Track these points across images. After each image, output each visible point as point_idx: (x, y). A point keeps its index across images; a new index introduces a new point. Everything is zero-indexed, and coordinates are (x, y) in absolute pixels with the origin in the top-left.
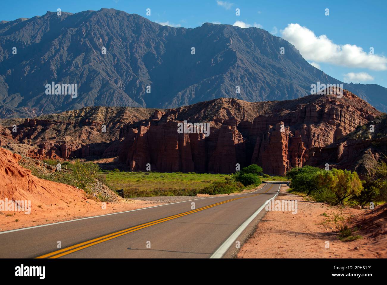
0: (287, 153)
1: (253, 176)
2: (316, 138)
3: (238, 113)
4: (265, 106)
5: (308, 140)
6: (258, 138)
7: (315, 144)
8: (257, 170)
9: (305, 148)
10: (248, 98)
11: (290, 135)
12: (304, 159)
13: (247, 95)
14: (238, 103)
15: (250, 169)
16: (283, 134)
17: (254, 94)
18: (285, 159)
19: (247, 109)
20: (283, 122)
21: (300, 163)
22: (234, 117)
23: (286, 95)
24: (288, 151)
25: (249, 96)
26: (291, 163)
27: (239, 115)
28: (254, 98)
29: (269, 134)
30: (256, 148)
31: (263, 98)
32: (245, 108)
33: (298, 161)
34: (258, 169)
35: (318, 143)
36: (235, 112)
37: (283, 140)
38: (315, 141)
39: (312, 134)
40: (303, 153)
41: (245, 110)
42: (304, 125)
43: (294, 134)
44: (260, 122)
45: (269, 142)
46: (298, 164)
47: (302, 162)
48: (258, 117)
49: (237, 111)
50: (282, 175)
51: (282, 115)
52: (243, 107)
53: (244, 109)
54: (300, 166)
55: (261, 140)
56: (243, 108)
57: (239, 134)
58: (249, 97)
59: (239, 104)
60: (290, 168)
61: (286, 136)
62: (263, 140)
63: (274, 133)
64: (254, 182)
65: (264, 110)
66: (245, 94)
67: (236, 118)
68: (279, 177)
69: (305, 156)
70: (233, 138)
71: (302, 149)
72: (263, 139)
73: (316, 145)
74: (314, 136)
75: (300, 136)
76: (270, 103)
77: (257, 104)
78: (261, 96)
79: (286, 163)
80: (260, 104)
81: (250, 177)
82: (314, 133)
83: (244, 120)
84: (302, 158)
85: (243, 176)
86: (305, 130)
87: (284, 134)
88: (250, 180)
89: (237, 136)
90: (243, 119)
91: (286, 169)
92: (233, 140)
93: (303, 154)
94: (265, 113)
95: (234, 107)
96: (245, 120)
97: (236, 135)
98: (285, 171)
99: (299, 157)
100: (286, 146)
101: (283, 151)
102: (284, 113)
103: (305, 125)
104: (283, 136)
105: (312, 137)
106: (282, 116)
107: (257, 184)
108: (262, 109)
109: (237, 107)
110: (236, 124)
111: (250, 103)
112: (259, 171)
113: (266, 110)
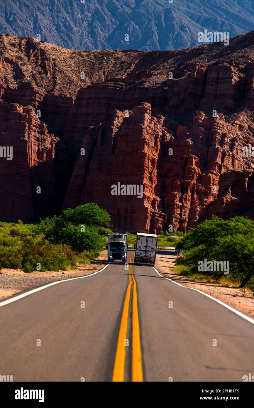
0: (155, 179)
1: (88, 232)
2: (226, 147)
3: (40, 73)
4: (107, 62)
5: (208, 151)
6: (86, 139)
7: (222, 161)
8: (97, 217)
9: (198, 170)
10: (61, 37)
11: (164, 135)
12: (195, 195)
13: (58, 29)
14: (41, 50)
15: (81, 213)
16: (148, 133)
17: (75, 29)
18: (149, 193)
19: (62, 66)
20: (149, 104)
21: (185, 204)
22: (29, 83)
23: (154, 37)
24: (159, 176)
25: (63, 32)
26: (164, 205)
27: (42, 78)
28: (76, 38)
30: (81, 161)
31: (96, 40)
32: (57, 62)
33: (181, 200)
34: (99, 216)
35: (231, 159)
36: (34, 71)
37: (146, 148)
38: (224, 155)
39: (219, 137)
40: (194, 181)
41: (57, 68)
42: (200, 115)
43: (175, 135)
44: (93, 101)
45: (114, 149)
46: (181, 208)
47: (189, 204)
48: (88, 87)
49: (37, 69)
51: (147, 85)
52: (54, 59)
53: (55, 65)
54: (185, 212)
55: (94, 144)
56: (52, 62)
58: (62, 35)
59: (43, 52)
60: (160, 215)
61: (156, 138)
62: (99, 145)
64: (90, 246)
65: (104, 72)
66: (54, 28)
67: (34, 85)
68: (134, 236)
69: (198, 190)
70: (27, 136)
71: (191, 172)
72: (99, 141)
73: (225, 163)
74: (222, 143)
75: (189, 140)
76: (120, 54)
77: (87, 55)
78: (92, 34)
79: (150, 203)
80: (95, 56)
81: (81, 233)
82: (224, 136)
83: (53, 93)
84: (189, 194)
85: (64, 229)
86: (202, 125)
87: (150, 131)
88: (81, 239)
89: (35, 131)
90: (52, 90)
91: (149, 217)
92: (26, 139)
93: (194, 184)
94: (107, 80)
95: (32, 58)
96: (56, 93)
97: (34, 128)
98: (148, 222)
99: (184, 190)
100: (153, 161)
101: (146, 175)
102: (152, 81)
103: (203, 113)
104: (147, 137)
105: (217, 146)
106: (147, 89)
107: (98, 251)
108: (100, 69)
109: (37, 59)
110: (35, 101)
111: (70, 51)
112: (101, 219)
113: (110, 73)
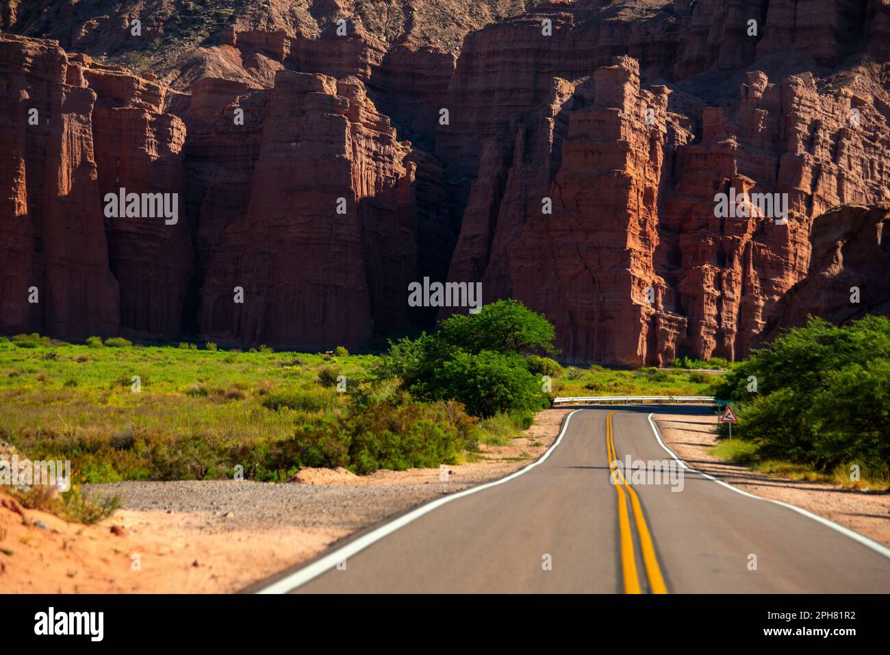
0: (654, 237)
1: (505, 368)
2: (823, 154)
5: (778, 166)
6: (489, 151)
7: (814, 186)
8: (524, 332)
11: (671, 133)
12: (752, 270)
15: (486, 325)
16: (634, 129)
18: (642, 270)
20: (632, 61)
21: (728, 293)
24: (663, 228)
26: (678, 296)
27: (380, 12)
29: (552, 125)
30: (477, 204)
33: (718, 284)
35: (834, 182)
37: (630, 164)
38: (817, 172)
39: (803, 128)
40: (747, 237)
42: (757, 79)
43: (698, 131)
44: (500, 59)
45: (554, 171)
46: (719, 302)
47: (738, 291)
48: (488, 26)
50: (624, 361)
51: (626, 15)
54: (730, 312)
55: (508, 161)
57: (380, 126)
60: (670, 320)
61: (653, 141)
62: (518, 162)
63: (580, 122)
64: (509, 401)
67: (360, 29)
68: (611, 374)
70: (348, 148)
72: (518, 154)
73: (820, 192)
74: (811, 143)
75: (733, 142)
79: (645, 292)
81: (488, 372)
82: (815, 126)
83: (406, 44)
84: (738, 268)
85: (447, 364)
86: (763, 103)
87: (638, 125)
88: (489, 386)
89: (367, 137)
90: (404, 38)
91: (645, 328)
92: (347, 156)
93: (748, 244)
94: (530, 7)
96: (413, 44)
97: (365, 130)
98: (642, 338)
99: (724, 260)
100: (647, 195)
101: (634, 228)
102: (638, 6)
103: (763, 76)
104: (631, 138)
105: (801, 150)
106: (626, 26)
107: (528, 413)
110: (365, 66)
112: (534, 337)
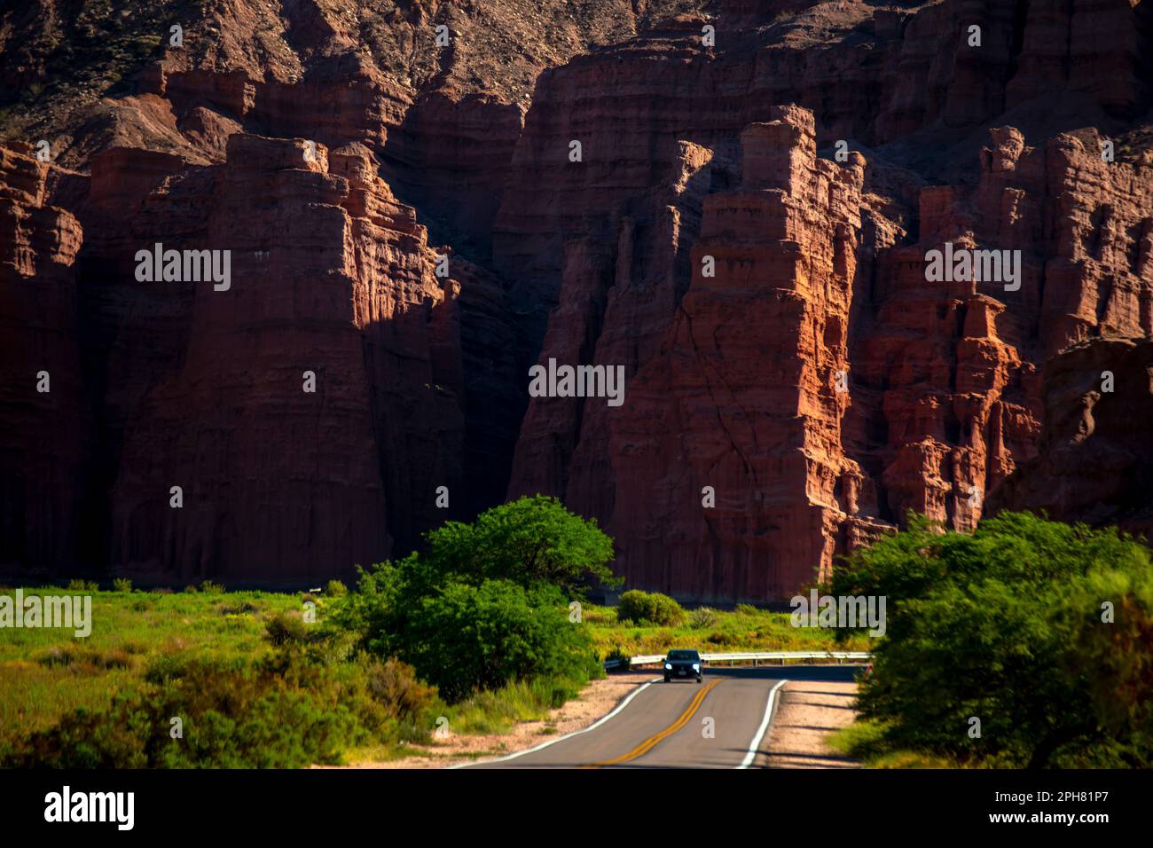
1: (523, 607)
2: (1116, 259)
3: (389, 18)
6: (577, 261)
7: (1102, 312)
8: (561, 548)
9: (1007, 353)
11: (869, 229)
12: (1002, 449)
15: (499, 539)
16: (808, 223)
18: (824, 452)
20: (803, 113)
21: (964, 486)
22: (350, 58)
24: (855, 381)
26: (883, 492)
27: (400, 38)
29: (677, 218)
33: (948, 471)
34: (570, 543)
35: (1135, 304)
36: (366, 12)
37: (801, 278)
38: (1107, 288)
39: (1082, 219)
40: (994, 395)
42: (1007, 140)
43: (912, 225)
46: (950, 500)
47: (979, 482)
48: (576, 59)
51: (798, 40)
54: (967, 516)
55: (607, 276)
57: (399, 223)
60: (870, 530)
61: (838, 240)
62: (623, 278)
63: (720, 211)
64: (530, 662)
67: (368, 66)
70: (349, 259)
72: (624, 265)
73: (1112, 322)
74: (1095, 242)
79: (828, 486)
81: (494, 614)
82: (1103, 214)
83: (444, 91)
84: (979, 444)
85: (428, 602)
86: (1016, 179)
87: (813, 216)
88: (496, 637)
89: (379, 241)
90: (440, 81)
91: (829, 543)
92: (347, 271)
93: (995, 407)
96: (455, 90)
97: (375, 230)
99: (956, 433)
100: (831, 330)
101: (809, 380)
102: (817, 25)
103: (1015, 134)
104: (804, 237)
105: (1080, 253)
106: (799, 56)
107: (563, 683)
110: (376, 126)
112: (578, 558)
